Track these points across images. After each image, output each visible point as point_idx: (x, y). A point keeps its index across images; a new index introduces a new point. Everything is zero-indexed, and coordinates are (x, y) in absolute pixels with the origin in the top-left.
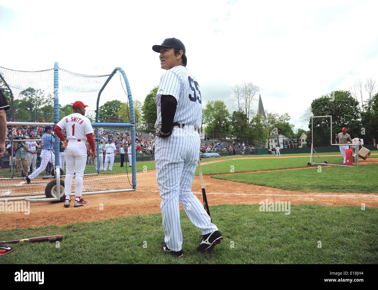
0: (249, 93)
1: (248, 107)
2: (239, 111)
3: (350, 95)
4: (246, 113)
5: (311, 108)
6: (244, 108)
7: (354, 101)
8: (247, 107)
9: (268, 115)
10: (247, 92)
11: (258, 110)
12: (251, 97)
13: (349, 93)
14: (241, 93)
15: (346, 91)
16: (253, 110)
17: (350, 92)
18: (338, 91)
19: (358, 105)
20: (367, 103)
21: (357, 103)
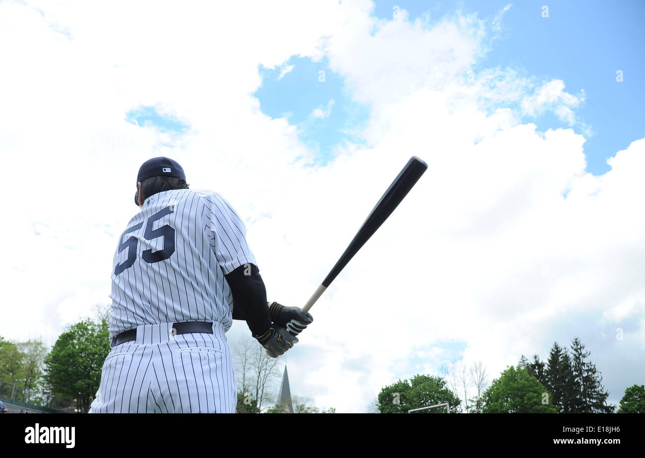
1: (262, 386)
2: (243, 392)
3: (445, 385)
4: (257, 398)
5: (378, 403)
6: (252, 387)
7: (452, 395)
8: (259, 386)
9: (297, 407)
10: (262, 358)
11: (281, 395)
12: (269, 368)
13: (443, 382)
14: (250, 357)
15: (439, 378)
16: (271, 395)
17: (445, 380)
18: (426, 375)
19: (459, 406)
20: (473, 404)
21: (457, 402)
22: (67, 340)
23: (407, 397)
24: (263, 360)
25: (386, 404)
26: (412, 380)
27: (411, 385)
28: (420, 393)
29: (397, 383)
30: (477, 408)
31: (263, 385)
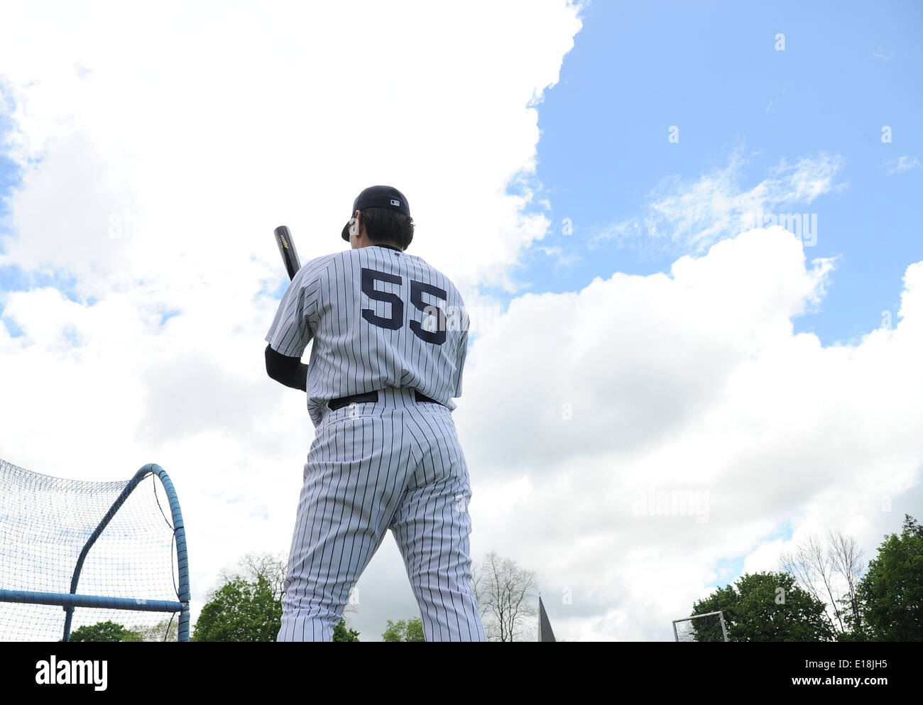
0: (507, 593)
3: (794, 584)
5: (693, 630)
7: (808, 599)
8: (504, 634)
10: (501, 591)
12: (515, 605)
13: (789, 580)
15: (781, 574)
17: (791, 576)
18: (759, 573)
19: (824, 613)
20: (846, 606)
21: (820, 608)
22: (214, 615)
23: (737, 612)
24: (503, 594)
25: (707, 630)
26: (738, 585)
27: (738, 593)
28: (756, 603)
29: (715, 594)
30: (854, 613)
31: (511, 632)
